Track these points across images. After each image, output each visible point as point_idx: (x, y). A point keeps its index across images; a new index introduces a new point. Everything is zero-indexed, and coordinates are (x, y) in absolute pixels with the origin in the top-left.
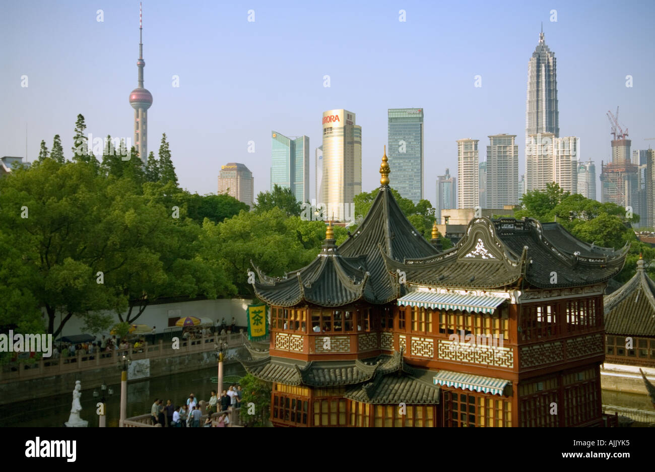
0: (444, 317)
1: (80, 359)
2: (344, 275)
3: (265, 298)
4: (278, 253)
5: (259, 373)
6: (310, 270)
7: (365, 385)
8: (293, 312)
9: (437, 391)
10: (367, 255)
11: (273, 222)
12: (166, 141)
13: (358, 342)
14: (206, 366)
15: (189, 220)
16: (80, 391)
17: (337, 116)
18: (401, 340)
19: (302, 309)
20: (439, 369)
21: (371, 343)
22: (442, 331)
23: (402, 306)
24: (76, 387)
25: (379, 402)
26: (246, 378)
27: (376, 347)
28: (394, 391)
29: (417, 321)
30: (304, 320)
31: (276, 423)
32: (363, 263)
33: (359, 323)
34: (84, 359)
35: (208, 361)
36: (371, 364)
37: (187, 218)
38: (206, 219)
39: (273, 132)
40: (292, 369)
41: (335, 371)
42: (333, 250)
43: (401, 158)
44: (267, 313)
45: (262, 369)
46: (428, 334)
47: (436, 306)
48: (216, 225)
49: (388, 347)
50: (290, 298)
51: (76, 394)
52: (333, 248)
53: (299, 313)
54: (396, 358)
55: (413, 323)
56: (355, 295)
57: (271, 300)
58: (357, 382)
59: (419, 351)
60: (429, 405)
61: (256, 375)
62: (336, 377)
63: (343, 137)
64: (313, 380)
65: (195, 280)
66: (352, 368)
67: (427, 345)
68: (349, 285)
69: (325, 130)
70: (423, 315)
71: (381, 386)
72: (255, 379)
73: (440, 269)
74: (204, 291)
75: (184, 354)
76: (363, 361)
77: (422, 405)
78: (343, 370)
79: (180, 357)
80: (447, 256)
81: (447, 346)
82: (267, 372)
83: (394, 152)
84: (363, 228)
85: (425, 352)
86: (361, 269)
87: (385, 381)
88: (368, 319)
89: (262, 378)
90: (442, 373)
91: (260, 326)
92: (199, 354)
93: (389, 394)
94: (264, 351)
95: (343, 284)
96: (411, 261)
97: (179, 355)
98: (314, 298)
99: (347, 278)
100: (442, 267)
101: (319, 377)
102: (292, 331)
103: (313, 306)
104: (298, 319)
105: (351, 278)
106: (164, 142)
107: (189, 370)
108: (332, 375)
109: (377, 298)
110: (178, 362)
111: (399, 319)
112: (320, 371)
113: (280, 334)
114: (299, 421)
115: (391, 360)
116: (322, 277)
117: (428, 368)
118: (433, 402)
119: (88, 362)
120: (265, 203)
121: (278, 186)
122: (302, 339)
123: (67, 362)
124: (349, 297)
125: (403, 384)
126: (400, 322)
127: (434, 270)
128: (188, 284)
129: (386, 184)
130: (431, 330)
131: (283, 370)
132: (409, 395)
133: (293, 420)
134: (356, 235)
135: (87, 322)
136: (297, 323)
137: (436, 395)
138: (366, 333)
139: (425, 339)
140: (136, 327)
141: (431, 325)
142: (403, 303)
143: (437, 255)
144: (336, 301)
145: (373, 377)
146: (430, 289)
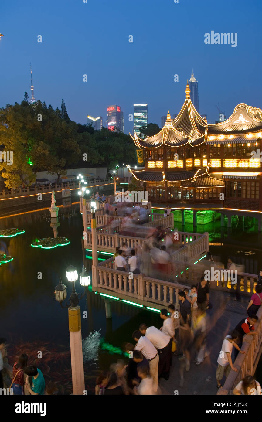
12: (64, 102)
13: (186, 163)
18: (204, 161)
19: (162, 149)
27: (192, 166)
28: (203, 183)
42: (171, 124)
46: (218, 157)
55: (210, 153)
57: (146, 146)
58: (187, 180)
59: (214, 165)
60: (219, 188)
63: (116, 116)
67: (218, 162)
71: (197, 181)
76: (188, 171)
77: (216, 188)
80: (225, 123)
84: (179, 117)
98: (168, 143)
103: (167, 147)
104: (160, 153)
106: (63, 103)
109: (193, 144)
118: (222, 186)
122: (162, 162)
125: (207, 180)
132: (211, 183)
134: (176, 121)
137: (223, 183)
139: (216, 160)
142: (208, 144)
144: (177, 144)
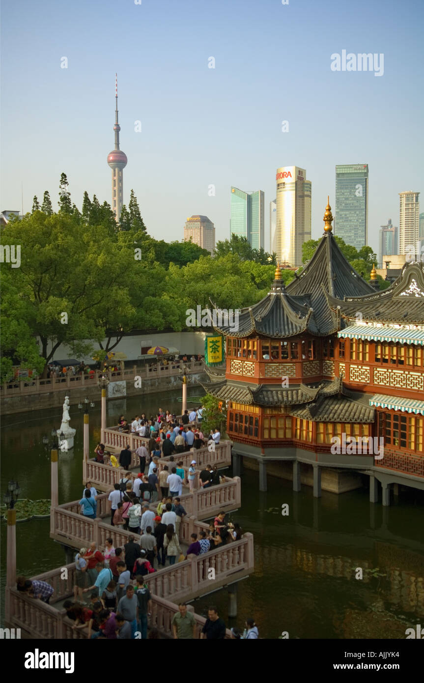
0: (379, 348)
1: (68, 379)
2: (291, 310)
3: (222, 330)
4: (233, 293)
5: (216, 393)
6: (260, 306)
7: (308, 405)
8: (246, 342)
9: (372, 412)
10: (311, 294)
11: (229, 265)
12: (135, 196)
13: (302, 368)
14: (174, 388)
15: (156, 263)
16: (68, 405)
17: (289, 172)
18: (341, 367)
19: (253, 340)
20: (375, 393)
21: (314, 370)
22: (377, 360)
23: (342, 337)
24: (65, 402)
25: (320, 420)
26: (206, 397)
27: (319, 373)
28: (334, 411)
29: (356, 351)
30: (255, 349)
31: (232, 435)
32: (307, 300)
33: (303, 353)
34: (72, 380)
35: (175, 384)
36: (314, 387)
37: (155, 262)
38: (171, 263)
39: (232, 188)
40: (245, 391)
41: (282, 393)
42: (281, 289)
43: (347, 210)
44: (223, 343)
45: (219, 390)
46: (365, 363)
47: (372, 338)
48: (180, 268)
49: (329, 373)
50: (243, 330)
51: (66, 407)
52: (281, 287)
53: (251, 343)
54: (336, 382)
55: (351, 353)
56: (300, 328)
57: (226, 332)
58: (302, 402)
59: (357, 377)
60: (365, 423)
61: (214, 395)
62: (283, 398)
63: (294, 192)
64: (263, 400)
65: (161, 314)
66: (297, 391)
67: (364, 372)
68: (295, 319)
69: (278, 185)
70: (361, 346)
71: (323, 406)
72: (214, 398)
73: (377, 306)
74: (170, 323)
75: (154, 378)
76: (307, 385)
77: (359, 423)
78: (289, 392)
79: (151, 380)
80: (384, 294)
81: (382, 373)
82: (224, 393)
83: (341, 204)
84: (308, 269)
85: (362, 378)
86: (306, 305)
87: (326, 402)
88: (312, 349)
89: (219, 397)
90: (376, 396)
91: (217, 354)
92: (167, 378)
93: (330, 413)
94: (221, 375)
95: (289, 319)
96: (350, 299)
97: (151, 378)
98: (264, 330)
99: (294, 313)
100: (379, 304)
101: (268, 398)
102: (244, 359)
103: (263, 337)
104: (250, 348)
105: (297, 313)
106: (133, 197)
107: (159, 391)
108: (280, 396)
109: (319, 331)
110: (150, 384)
111: (339, 350)
112: (269, 393)
113: (234, 361)
114: (251, 434)
115: (331, 385)
116: (272, 311)
117: (365, 392)
118: (369, 421)
119: (75, 382)
120: (224, 250)
121: (235, 235)
122: (253, 366)
123: (58, 381)
124: (295, 330)
125: (342, 405)
126: (340, 351)
127: (371, 306)
128: (157, 319)
129: (329, 231)
130: (367, 359)
131: (237, 391)
132: (347, 414)
133: (246, 433)
134: (302, 276)
135: (73, 349)
136: (250, 351)
137: (372, 415)
138: (310, 361)
139: (362, 367)
140: (114, 354)
141: (367, 355)
142: (343, 336)
143: (374, 294)
144: (283, 333)
145: (315, 398)
146: (367, 323)
